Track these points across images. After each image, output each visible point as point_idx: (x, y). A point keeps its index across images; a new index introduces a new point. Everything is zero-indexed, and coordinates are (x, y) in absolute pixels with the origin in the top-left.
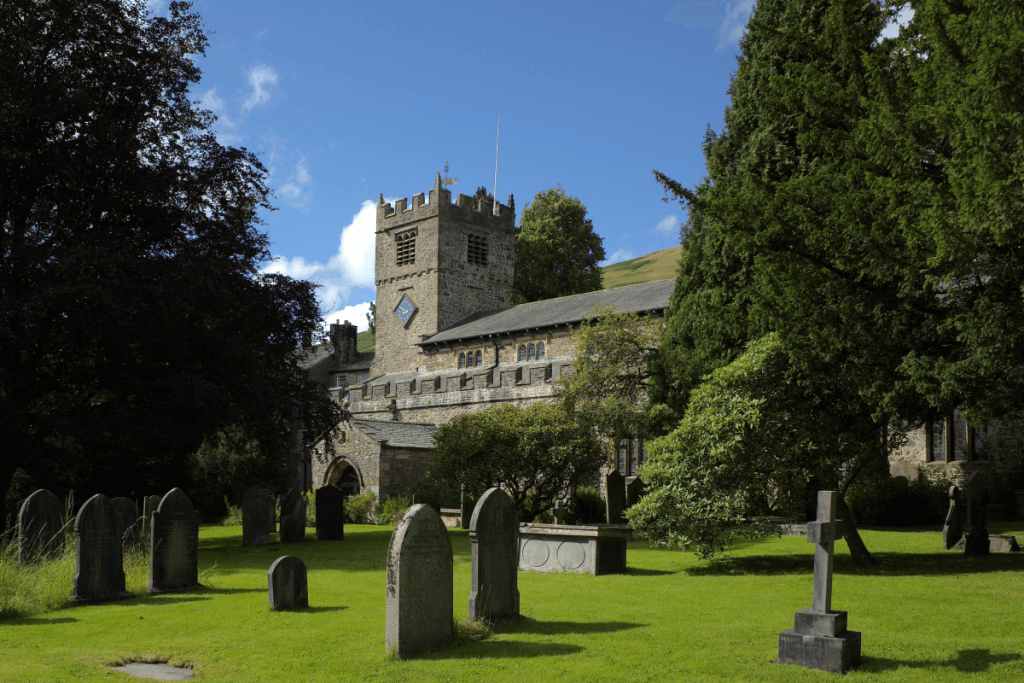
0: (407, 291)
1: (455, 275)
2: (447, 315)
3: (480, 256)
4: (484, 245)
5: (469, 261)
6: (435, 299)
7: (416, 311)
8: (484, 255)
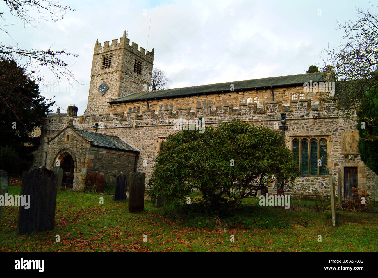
0: (105, 80)
1: (127, 76)
2: (123, 92)
3: (139, 70)
4: (141, 66)
5: (135, 71)
6: (118, 84)
7: (109, 88)
8: (141, 70)
